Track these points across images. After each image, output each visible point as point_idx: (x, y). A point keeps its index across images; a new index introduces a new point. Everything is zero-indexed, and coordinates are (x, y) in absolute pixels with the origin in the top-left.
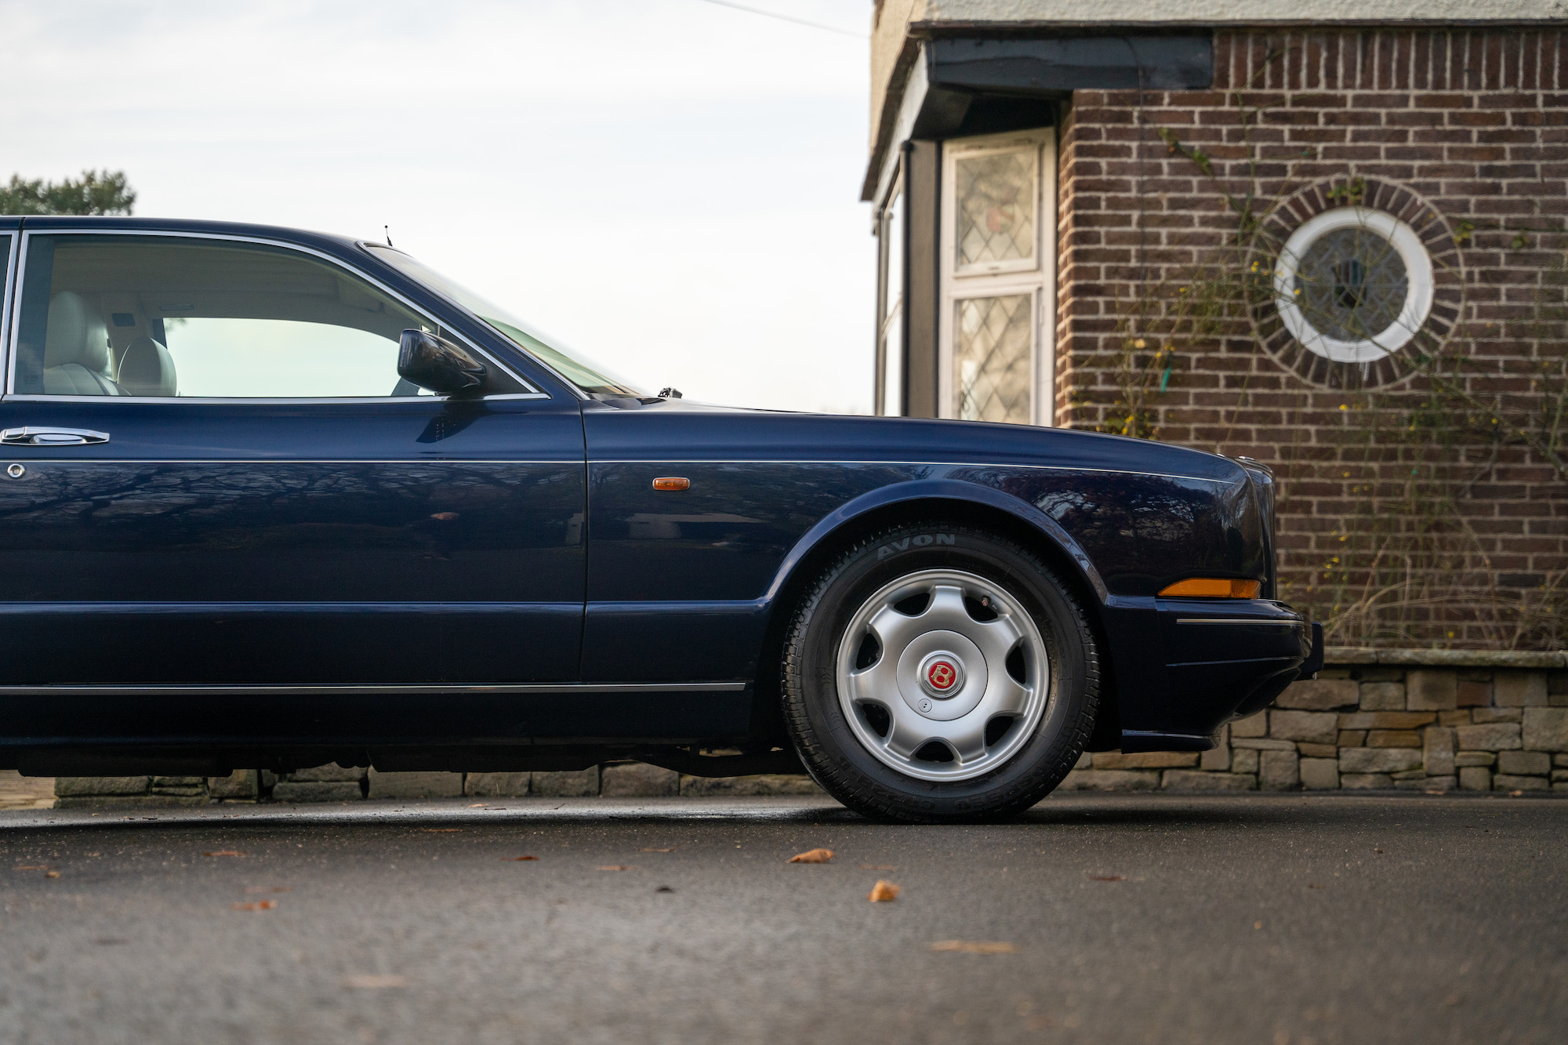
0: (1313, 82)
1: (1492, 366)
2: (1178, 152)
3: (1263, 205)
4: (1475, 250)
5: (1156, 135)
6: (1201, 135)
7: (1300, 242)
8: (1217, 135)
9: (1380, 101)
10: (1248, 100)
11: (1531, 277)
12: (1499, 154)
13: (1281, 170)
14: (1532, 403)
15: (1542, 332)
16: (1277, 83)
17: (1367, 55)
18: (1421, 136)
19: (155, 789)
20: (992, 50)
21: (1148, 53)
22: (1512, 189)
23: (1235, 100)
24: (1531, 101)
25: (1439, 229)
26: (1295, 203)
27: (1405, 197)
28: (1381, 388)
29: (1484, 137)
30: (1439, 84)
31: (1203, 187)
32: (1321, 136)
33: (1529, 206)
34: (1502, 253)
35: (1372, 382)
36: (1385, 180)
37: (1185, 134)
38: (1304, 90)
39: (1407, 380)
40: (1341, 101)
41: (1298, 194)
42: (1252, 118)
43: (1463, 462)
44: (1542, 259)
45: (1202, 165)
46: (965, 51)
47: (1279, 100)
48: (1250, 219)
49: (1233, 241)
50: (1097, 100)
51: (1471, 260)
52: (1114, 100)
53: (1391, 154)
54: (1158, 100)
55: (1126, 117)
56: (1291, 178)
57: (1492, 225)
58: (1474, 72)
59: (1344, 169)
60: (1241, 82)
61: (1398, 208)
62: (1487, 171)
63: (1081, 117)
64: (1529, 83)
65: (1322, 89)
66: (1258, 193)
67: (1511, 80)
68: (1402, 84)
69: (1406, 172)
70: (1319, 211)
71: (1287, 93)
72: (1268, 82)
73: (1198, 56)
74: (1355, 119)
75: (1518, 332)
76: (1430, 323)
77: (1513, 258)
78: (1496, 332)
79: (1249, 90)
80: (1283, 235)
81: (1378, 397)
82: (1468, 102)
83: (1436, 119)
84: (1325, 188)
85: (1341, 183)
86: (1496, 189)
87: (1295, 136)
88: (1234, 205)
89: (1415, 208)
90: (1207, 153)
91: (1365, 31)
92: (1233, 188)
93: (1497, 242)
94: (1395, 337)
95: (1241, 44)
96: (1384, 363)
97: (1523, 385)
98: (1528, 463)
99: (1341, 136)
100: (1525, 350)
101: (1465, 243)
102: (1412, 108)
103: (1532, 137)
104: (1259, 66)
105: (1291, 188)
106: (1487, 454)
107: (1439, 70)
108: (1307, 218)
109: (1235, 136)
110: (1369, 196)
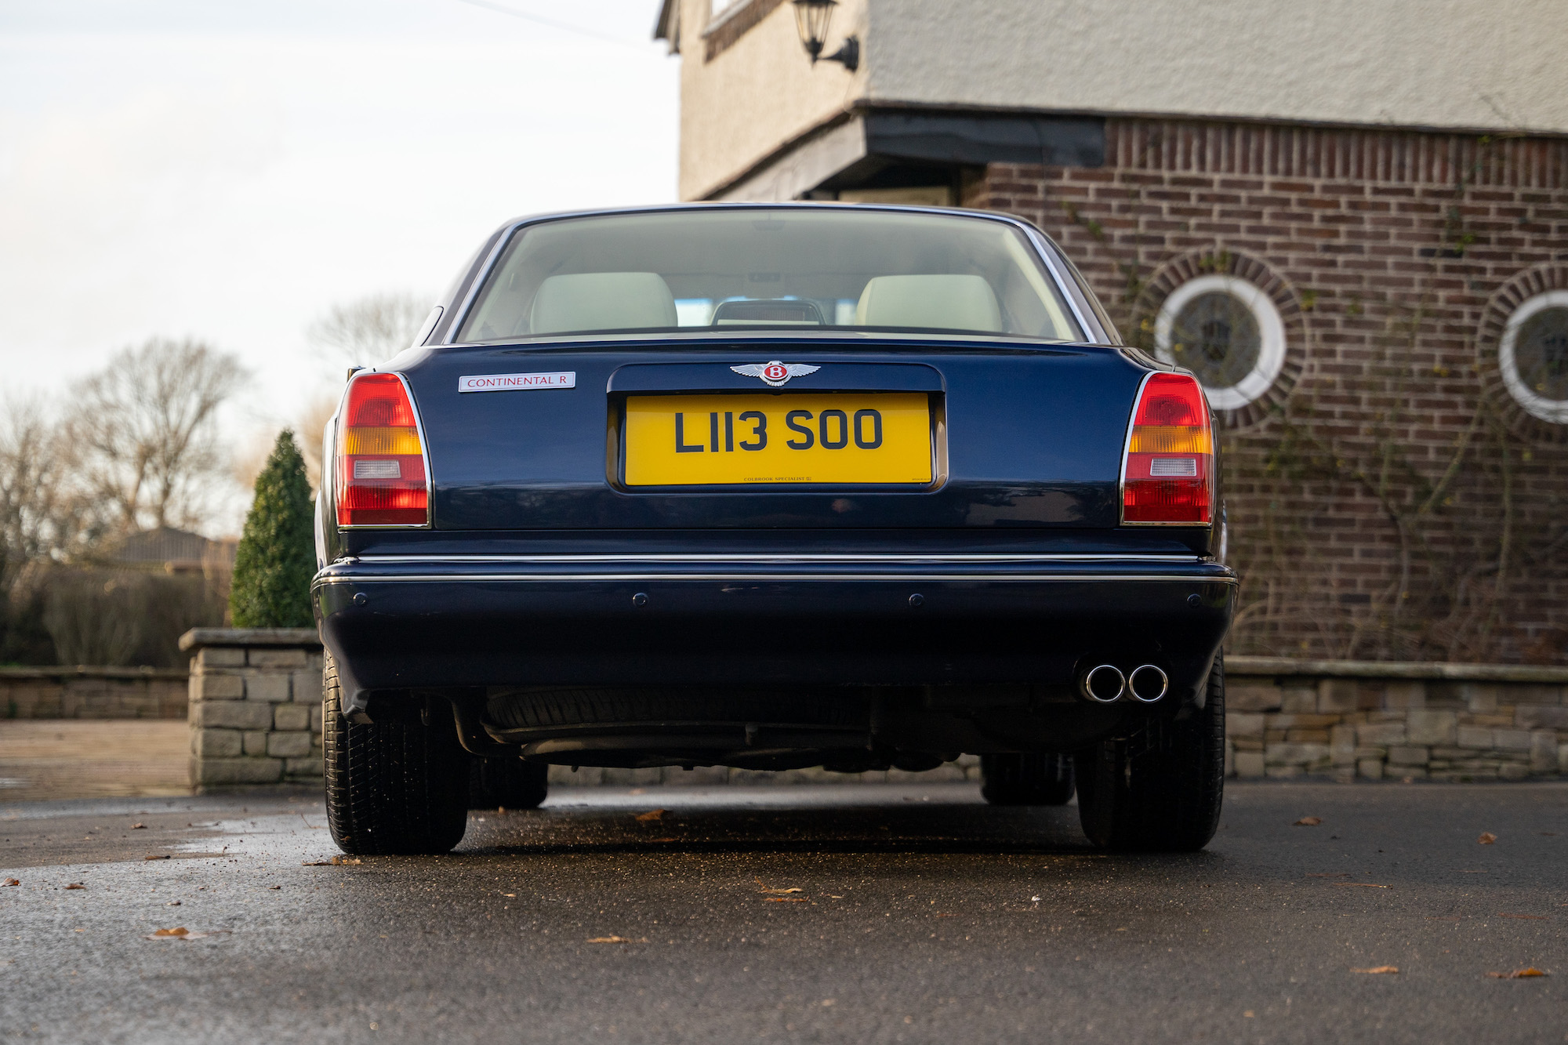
0: (1187, 165)
1: (1330, 415)
2: (1076, 221)
3: (1148, 270)
4: (1317, 315)
5: (1058, 205)
6: (1095, 207)
7: (1176, 302)
8: (1108, 208)
9: (1241, 184)
10: (1134, 179)
11: (1361, 340)
12: (1335, 234)
13: (1161, 240)
14: (1361, 447)
15: (1370, 387)
16: (1158, 165)
17: (1231, 145)
18: (1275, 216)
19: (288, 779)
20: (919, 126)
21: (1052, 134)
22: (1347, 264)
23: (1125, 178)
24: (1360, 190)
25: (1288, 296)
26: (1173, 269)
27: (1261, 268)
28: (1243, 431)
29: (1326, 219)
30: (1288, 172)
31: (1097, 252)
32: (1194, 212)
33: (1359, 279)
34: (1338, 318)
35: (1235, 425)
36: (1246, 252)
37: (1082, 206)
38: (1180, 172)
39: (1262, 424)
40: (1208, 183)
41: (1175, 262)
42: (1137, 194)
43: (1307, 497)
44: (1370, 325)
45: (1095, 233)
46: (896, 127)
47: (1159, 180)
48: (1136, 282)
49: (1123, 300)
50: (1008, 173)
51: (1315, 323)
52: (1024, 174)
53: (1251, 230)
54: (1059, 176)
55: (1032, 189)
56: (1169, 247)
57: (1329, 294)
58: (1316, 163)
59: (1212, 241)
60: (1128, 163)
61: (1256, 276)
62: (1327, 248)
63: (995, 188)
64: (1360, 175)
65: (1194, 172)
66: (1142, 260)
67: (1346, 172)
68: (1260, 171)
69: (1261, 246)
70: (1191, 276)
71: (1166, 174)
72: (1150, 162)
73: (1093, 138)
74: (1221, 199)
75: (1350, 386)
76: (1282, 376)
77: (1348, 323)
78: (1332, 385)
79: (1134, 170)
80: (1162, 296)
81: (1241, 441)
82: (1310, 189)
83: (1286, 202)
84: (1197, 257)
85: (1210, 254)
86: (1333, 264)
87: (1174, 211)
88: (1123, 269)
89: (1269, 278)
90: (1100, 223)
91: (1229, 125)
92: (1120, 254)
93: (1334, 309)
94: (1255, 385)
95: (1129, 131)
96: (1245, 410)
97: (1354, 431)
98: (1358, 498)
99: (1209, 213)
100: (1356, 401)
101: (1310, 310)
102: (1266, 192)
103: (1360, 221)
104: (1143, 150)
105: (1169, 256)
106: (1328, 491)
107: (1289, 160)
108: (1182, 282)
109: (1124, 209)
110: (1234, 266)
